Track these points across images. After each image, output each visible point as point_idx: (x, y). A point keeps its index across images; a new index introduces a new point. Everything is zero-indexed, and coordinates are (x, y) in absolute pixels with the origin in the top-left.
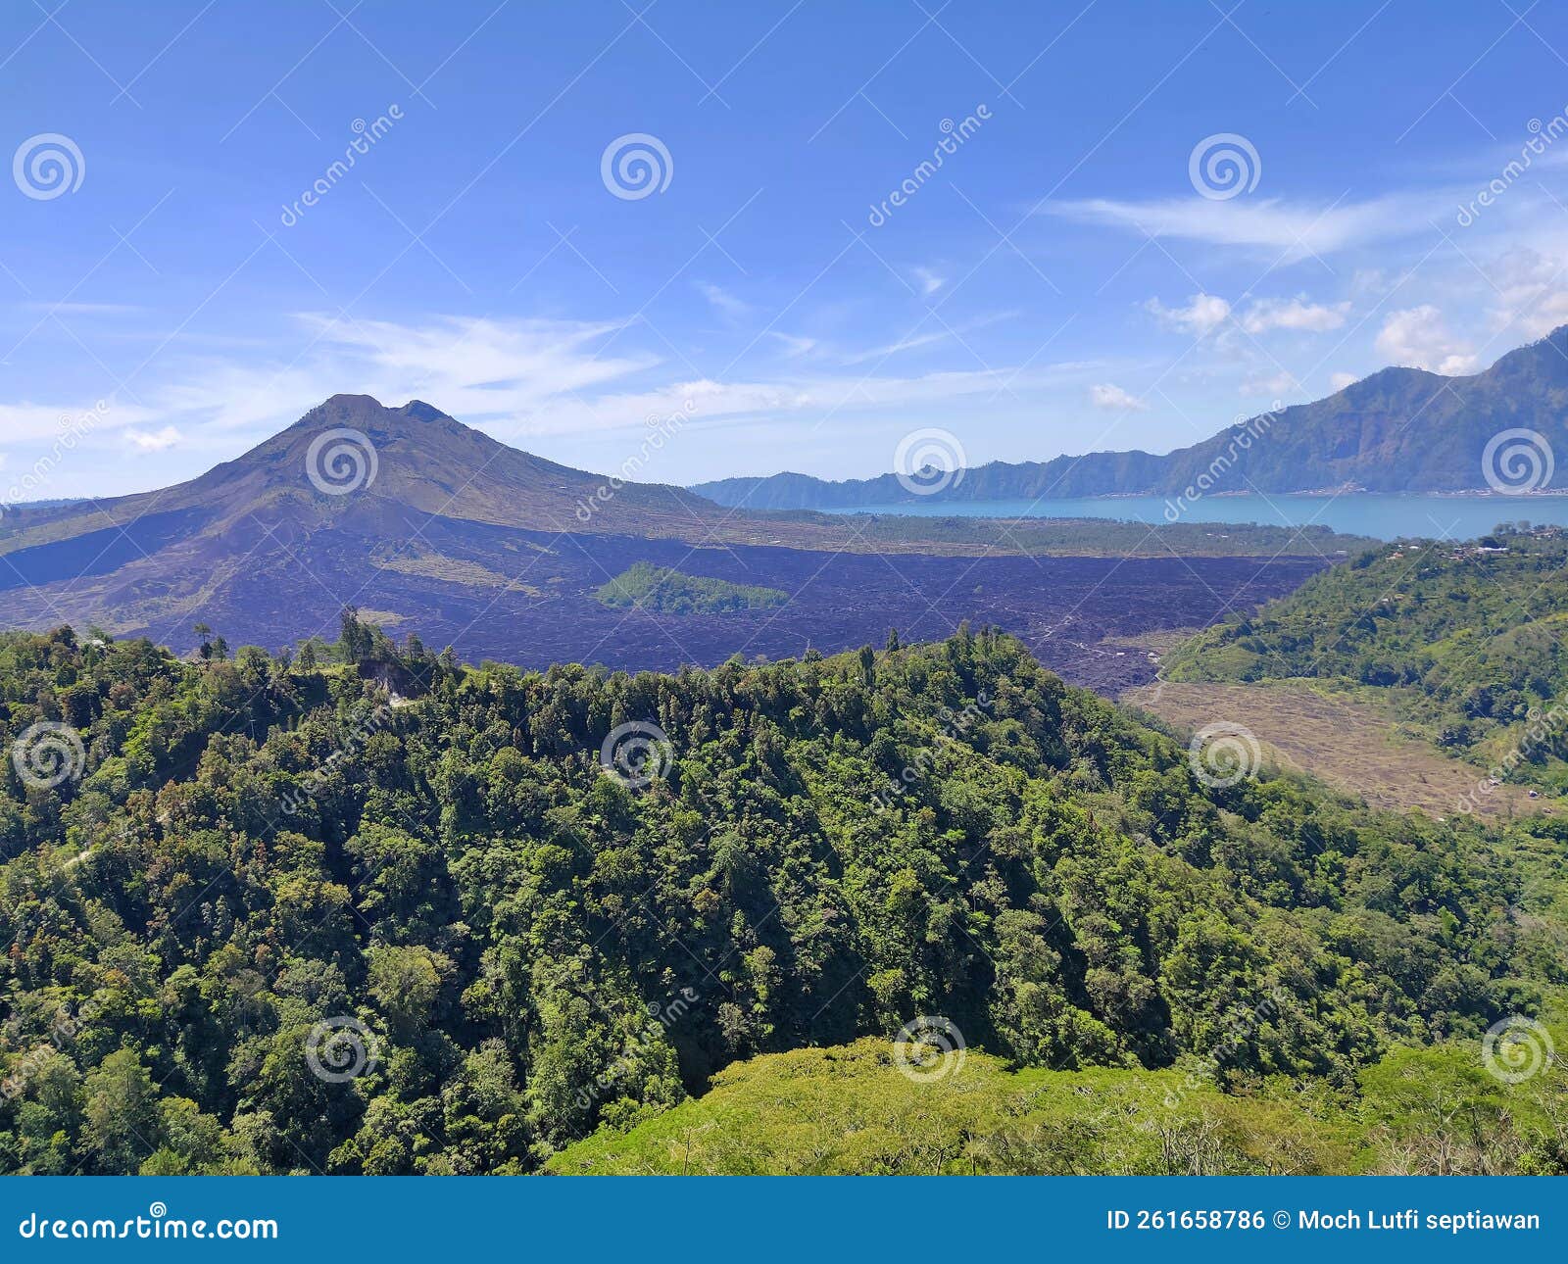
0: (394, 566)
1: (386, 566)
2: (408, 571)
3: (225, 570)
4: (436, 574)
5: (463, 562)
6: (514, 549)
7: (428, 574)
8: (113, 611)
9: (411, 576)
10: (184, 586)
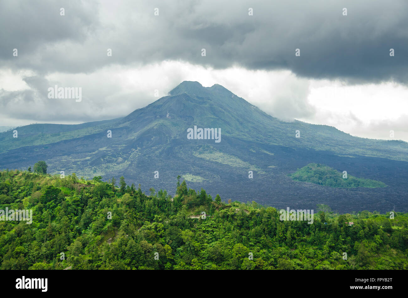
0: (202, 156)
1: (199, 156)
2: (208, 158)
3: (135, 153)
4: (220, 161)
5: (231, 156)
6: (254, 151)
7: (216, 161)
8: (93, 168)
9: (208, 161)
10: (120, 159)
